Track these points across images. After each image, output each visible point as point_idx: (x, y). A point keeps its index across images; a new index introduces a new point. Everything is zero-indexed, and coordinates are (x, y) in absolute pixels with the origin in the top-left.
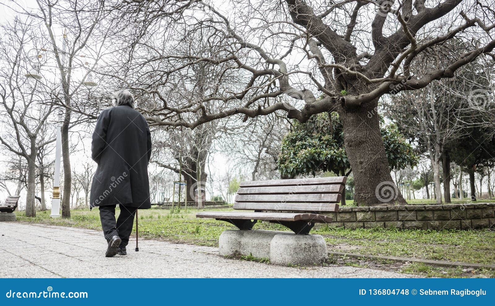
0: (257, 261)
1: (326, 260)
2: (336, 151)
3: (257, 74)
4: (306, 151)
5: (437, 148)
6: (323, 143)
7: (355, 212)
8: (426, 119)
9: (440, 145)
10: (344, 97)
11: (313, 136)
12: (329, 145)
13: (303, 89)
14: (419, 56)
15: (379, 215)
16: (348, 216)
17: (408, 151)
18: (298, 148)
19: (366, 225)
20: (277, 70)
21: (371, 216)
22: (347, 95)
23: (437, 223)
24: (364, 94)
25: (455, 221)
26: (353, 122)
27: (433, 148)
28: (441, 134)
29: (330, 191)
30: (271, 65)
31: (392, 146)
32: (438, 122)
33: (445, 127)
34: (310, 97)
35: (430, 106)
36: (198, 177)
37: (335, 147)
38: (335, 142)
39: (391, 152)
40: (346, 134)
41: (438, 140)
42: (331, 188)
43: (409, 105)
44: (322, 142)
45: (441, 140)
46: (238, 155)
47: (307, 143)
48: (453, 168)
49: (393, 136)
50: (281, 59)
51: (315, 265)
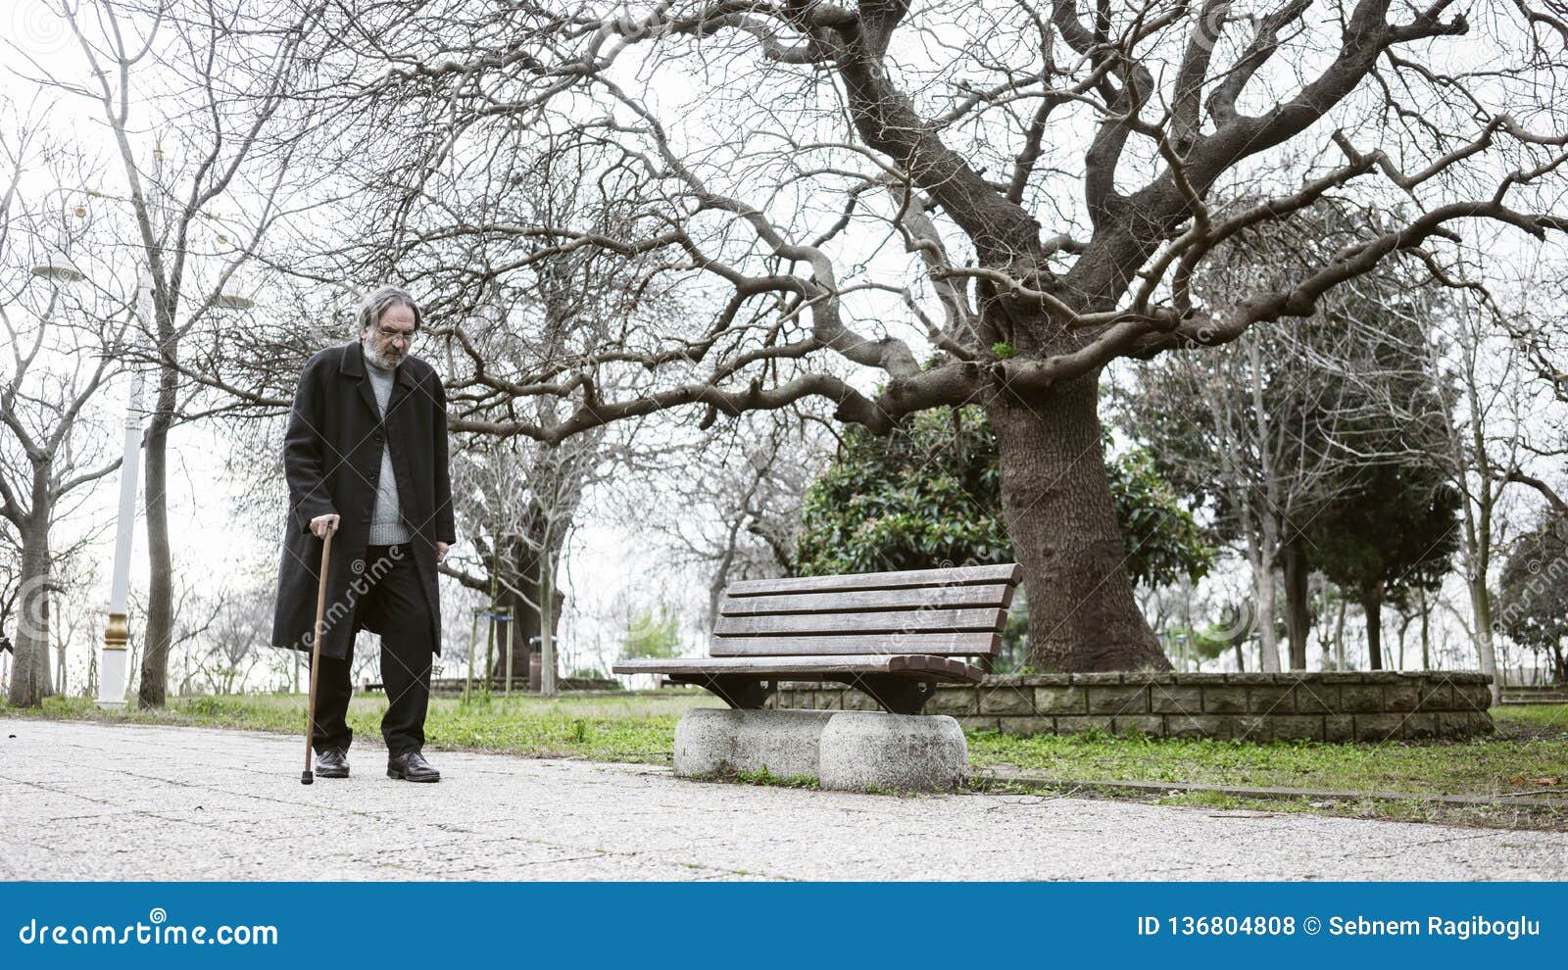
0: (782, 784)
1: (966, 781)
2: (970, 526)
3: (746, 290)
4: (882, 522)
5: (1269, 525)
6: (933, 501)
7: (1032, 688)
8: (1240, 438)
9: (1279, 518)
10: (1004, 363)
11: (901, 480)
12: (949, 505)
13: (882, 337)
14: (1222, 249)
15: (1098, 697)
16: (1010, 700)
17: (1182, 530)
18: (856, 514)
19: (1060, 726)
20: (807, 279)
21: (1075, 699)
22: (1011, 357)
23: (1258, 722)
24: (1060, 357)
25: (1309, 719)
26: (1026, 435)
27: (1259, 528)
28: (1283, 483)
29: (980, 601)
30: (785, 263)
31: (1136, 514)
32: (1272, 448)
33: (1292, 462)
34: (904, 361)
35: (1249, 400)
36: (545, 599)
37: (967, 512)
38: (967, 499)
39: (1131, 532)
40: (1006, 472)
41: (1271, 501)
42: (981, 593)
43: (1188, 394)
44: (928, 498)
45: (1282, 503)
46: (659, 538)
47: (882, 500)
48: (1319, 592)
49: (1138, 485)
50: (817, 244)
51: (938, 792)
